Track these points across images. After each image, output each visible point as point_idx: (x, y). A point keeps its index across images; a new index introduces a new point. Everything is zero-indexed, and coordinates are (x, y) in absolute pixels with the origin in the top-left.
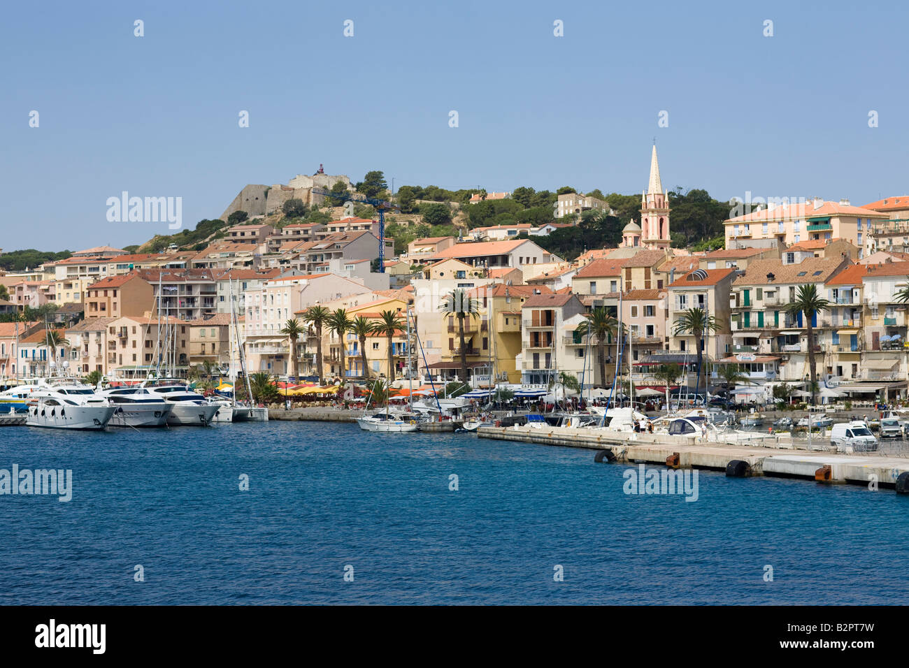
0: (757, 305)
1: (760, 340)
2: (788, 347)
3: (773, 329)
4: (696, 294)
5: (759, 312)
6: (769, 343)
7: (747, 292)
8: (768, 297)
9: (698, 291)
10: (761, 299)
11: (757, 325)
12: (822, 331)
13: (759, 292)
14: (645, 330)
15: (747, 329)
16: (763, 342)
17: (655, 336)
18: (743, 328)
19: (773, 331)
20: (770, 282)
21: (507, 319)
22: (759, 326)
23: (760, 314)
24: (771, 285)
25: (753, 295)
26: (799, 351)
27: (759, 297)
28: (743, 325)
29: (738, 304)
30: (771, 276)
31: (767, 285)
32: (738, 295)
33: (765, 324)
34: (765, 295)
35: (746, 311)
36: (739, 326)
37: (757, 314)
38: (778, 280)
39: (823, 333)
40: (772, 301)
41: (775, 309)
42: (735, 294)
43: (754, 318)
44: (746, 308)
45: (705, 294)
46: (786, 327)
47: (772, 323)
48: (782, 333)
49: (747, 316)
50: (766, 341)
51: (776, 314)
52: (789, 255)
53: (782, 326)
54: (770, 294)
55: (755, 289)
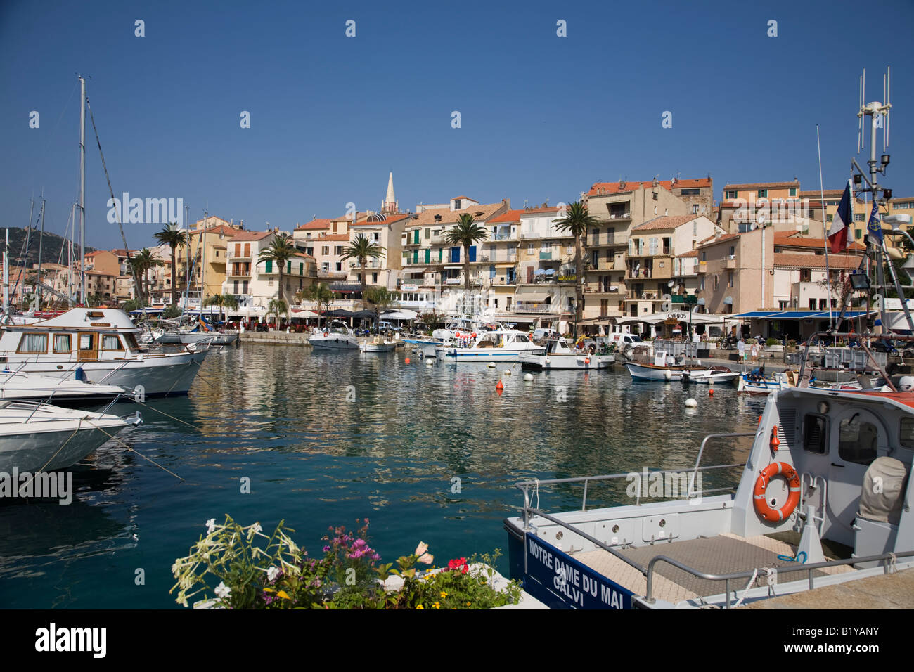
0: (425, 243)
1: (426, 274)
2: (450, 281)
3: (437, 264)
4: (373, 232)
5: (426, 250)
6: (433, 276)
7: (417, 232)
8: (435, 235)
9: (374, 229)
10: (429, 238)
11: (424, 261)
12: (480, 267)
13: (428, 231)
14: (335, 267)
15: (415, 265)
16: (427, 276)
17: (342, 271)
18: (412, 264)
19: (438, 266)
20: (437, 222)
21: (217, 252)
22: (426, 263)
23: (428, 251)
24: (437, 225)
25: (422, 234)
26: (459, 284)
27: (427, 236)
28: (412, 261)
29: (409, 242)
30: (438, 217)
31: (434, 225)
32: (409, 235)
33: (431, 260)
34: (432, 234)
35: (415, 248)
36: (409, 262)
37: (425, 251)
38: (443, 221)
39: (482, 268)
40: (437, 239)
41: (439, 246)
42: (406, 233)
43: (422, 254)
44: (416, 246)
45: (379, 232)
46: (449, 262)
47: (437, 259)
48: (445, 268)
49: (416, 252)
50: (430, 275)
51: (441, 250)
52: (456, 202)
53: (445, 261)
54: (436, 232)
55: (424, 228)
